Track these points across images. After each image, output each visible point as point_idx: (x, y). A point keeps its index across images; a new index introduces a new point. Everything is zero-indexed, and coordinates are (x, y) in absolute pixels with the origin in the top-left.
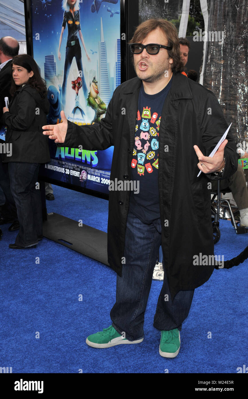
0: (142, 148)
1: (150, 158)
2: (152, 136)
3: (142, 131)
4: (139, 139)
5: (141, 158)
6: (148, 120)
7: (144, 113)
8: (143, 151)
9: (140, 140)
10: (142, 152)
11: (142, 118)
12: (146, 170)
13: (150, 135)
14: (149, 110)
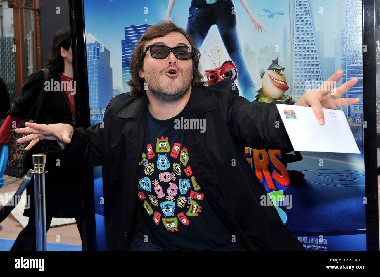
0: (165, 195)
1: (181, 205)
2: (178, 175)
3: (160, 171)
4: (158, 182)
5: (167, 208)
6: (166, 154)
7: (160, 145)
8: (167, 197)
9: (159, 184)
10: (167, 200)
11: (156, 154)
12: (180, 223)
13: (176, 174)
14: (166, 140)
